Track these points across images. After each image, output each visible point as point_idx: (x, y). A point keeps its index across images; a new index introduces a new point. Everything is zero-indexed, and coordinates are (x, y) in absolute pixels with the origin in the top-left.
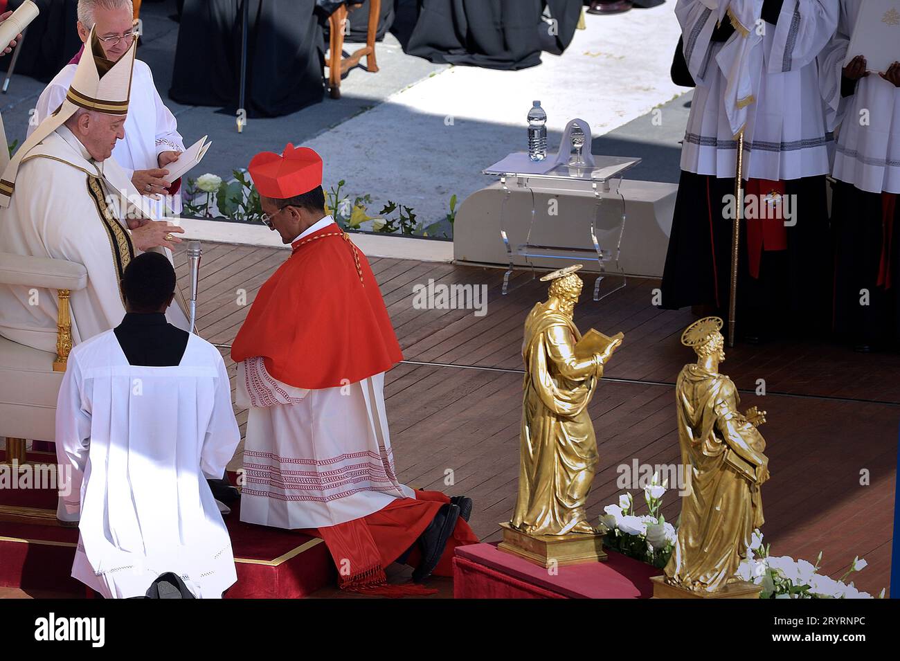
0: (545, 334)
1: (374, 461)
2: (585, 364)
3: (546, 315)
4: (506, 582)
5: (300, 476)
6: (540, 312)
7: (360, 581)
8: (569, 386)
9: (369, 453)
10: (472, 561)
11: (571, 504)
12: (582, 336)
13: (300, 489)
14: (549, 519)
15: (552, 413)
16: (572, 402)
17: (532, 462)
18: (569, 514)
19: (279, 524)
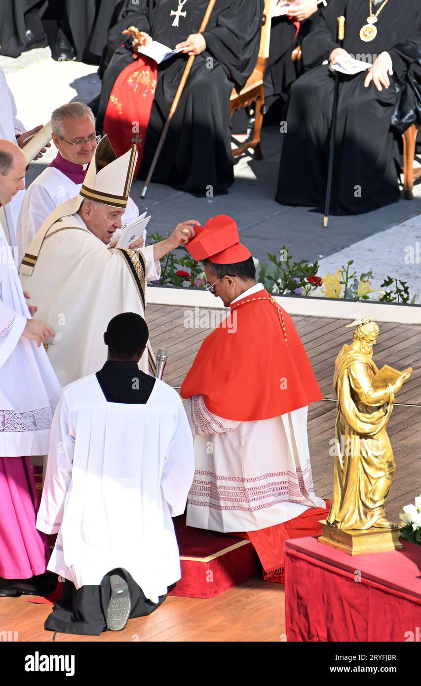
0: (349, 369)
1: (292, 480)
2: (380, 393)
3: (349, 354)
4: (321, 567)
5: (232, 491)
6: (346, 352)
7: (280, 574)
8: (369, 411)
9: (288, 473)
10: (297, 551)
11: (373, 504)
12: (379, 370)
13: (232, 501)
14: (356, 516)
15: (356, 433)
16: (373, 424)
17: (343, 472)
18: (371, 512)
19: (216, 528)
